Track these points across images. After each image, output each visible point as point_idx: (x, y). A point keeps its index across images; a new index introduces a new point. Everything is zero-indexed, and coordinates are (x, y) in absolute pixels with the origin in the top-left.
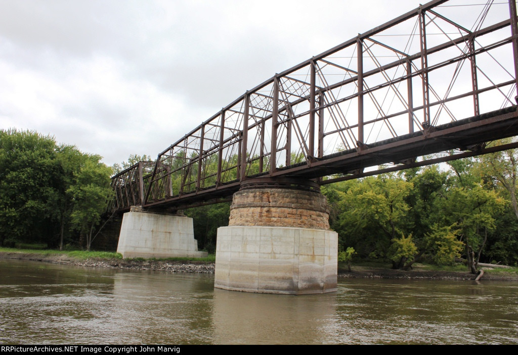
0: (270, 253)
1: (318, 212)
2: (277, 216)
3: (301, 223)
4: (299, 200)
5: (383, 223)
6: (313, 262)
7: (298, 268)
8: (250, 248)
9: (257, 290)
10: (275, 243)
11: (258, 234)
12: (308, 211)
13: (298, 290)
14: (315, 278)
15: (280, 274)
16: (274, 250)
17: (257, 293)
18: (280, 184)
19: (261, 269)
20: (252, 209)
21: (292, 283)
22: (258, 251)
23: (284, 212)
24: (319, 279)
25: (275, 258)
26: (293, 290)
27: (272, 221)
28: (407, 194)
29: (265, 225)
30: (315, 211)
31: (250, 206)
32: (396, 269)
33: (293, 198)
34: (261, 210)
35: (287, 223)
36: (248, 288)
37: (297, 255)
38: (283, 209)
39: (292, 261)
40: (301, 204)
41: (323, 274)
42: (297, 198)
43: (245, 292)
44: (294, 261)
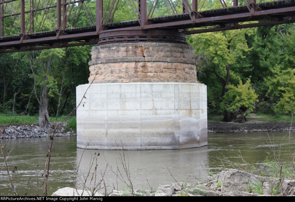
0: (151, 110)
1: (190, 65)
2: (153, 71)
3: (176, 78)
4: (174, 53)
5: (223, 67)
6: (191, 116)
7: (179, 123)
8: (129, 105)
9: (140, 147)
10: (155, 99)
11: (138, 90)
12: (182, 64)
13: (179, 144)
14: (192, 132)
15: (162, 130)
16: (155, 106)
17: (141, 150)
18: (152, 37)
19: (143, 125)
20: (125, 64)
21: (174, 138)
22: (139, 108)
23: (159, 67)
24: (196, 133)
25: (156, 114)
26: (175, 144)
27: (149, 76)
28: (250, 33)
29: (141, 81)
30: (187, 64)
31: (123, 61)
32: (229, 121)
33: (168, 51)
34: (136, 65)
35: (163, 77)
36: (130, 146)
37: (177, 110)
38: (159, 63)
39: (173, 116)
40: (175, 57)
41: (198, 127)
42: (171, 51)
43: (127, 150)
44: (175, 116)
